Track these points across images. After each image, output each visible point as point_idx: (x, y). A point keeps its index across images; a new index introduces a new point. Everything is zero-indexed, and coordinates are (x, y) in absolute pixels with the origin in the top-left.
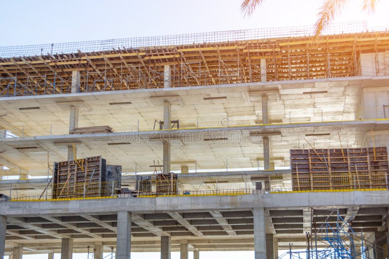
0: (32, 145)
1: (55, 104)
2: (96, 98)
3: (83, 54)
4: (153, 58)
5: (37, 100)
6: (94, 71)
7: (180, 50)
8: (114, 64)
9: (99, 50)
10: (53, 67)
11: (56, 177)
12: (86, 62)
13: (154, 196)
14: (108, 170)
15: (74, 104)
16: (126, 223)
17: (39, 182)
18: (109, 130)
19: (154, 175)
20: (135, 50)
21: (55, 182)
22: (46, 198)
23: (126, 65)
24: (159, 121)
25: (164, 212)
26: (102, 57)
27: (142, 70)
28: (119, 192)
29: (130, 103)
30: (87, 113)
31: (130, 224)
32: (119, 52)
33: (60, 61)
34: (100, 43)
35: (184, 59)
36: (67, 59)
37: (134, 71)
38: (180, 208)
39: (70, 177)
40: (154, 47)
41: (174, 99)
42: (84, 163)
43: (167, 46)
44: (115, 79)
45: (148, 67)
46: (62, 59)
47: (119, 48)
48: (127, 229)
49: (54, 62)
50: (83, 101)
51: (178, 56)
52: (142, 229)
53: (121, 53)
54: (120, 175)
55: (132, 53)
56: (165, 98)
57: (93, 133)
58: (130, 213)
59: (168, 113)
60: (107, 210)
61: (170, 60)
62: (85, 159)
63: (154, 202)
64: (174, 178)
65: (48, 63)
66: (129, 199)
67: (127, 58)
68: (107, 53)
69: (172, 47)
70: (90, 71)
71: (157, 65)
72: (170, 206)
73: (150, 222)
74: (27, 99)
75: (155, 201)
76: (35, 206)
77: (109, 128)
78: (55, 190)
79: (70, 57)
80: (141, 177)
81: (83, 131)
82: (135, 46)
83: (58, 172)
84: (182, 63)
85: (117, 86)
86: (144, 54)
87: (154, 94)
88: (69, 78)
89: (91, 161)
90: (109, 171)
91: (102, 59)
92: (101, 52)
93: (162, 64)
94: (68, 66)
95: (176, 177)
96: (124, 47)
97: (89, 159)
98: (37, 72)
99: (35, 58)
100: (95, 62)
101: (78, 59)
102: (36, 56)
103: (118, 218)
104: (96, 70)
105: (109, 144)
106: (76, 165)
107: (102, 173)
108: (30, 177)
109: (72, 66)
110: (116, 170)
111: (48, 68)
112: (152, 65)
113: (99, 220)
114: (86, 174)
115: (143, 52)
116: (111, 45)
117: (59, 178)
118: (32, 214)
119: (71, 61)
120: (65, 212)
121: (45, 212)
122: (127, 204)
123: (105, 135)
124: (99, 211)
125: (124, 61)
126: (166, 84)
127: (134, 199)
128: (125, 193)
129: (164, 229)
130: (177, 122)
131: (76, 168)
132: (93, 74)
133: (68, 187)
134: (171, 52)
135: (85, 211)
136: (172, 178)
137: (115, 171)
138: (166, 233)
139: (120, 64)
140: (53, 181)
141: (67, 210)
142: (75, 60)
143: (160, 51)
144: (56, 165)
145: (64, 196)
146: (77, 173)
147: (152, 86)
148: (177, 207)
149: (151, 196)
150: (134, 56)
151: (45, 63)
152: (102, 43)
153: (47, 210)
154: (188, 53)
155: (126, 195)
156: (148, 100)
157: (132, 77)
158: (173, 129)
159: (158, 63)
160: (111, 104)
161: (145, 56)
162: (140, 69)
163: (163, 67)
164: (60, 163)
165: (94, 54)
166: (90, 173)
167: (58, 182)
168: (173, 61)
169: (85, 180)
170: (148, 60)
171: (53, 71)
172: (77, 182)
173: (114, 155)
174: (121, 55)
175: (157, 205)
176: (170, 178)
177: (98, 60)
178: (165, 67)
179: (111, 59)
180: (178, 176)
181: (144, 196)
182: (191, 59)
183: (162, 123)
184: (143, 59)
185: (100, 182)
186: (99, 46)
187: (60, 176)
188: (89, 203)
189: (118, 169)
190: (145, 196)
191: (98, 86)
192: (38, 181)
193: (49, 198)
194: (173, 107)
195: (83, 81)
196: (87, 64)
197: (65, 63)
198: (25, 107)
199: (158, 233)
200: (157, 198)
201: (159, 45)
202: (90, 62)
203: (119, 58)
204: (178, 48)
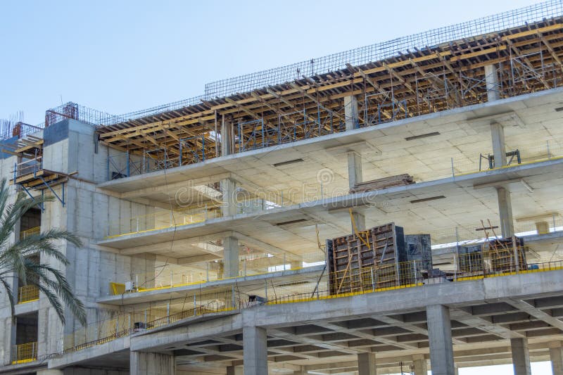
0: (297, 216)
1: (324, 150)
2: (383, 133)
3: (355, 68)
4: (464, 57)
5: (296, 149)
6: (376, 91)
7: (505, 38)
8: (405, 77)
9: (379, 59)
10: (314, 95)
11: (331, 262)
12: (360, 80)
13: (481, 277)
14: (409, 243)
15: (351, 146)
16: (441, 323)
17: (312, 272)
18: (408, 180)
19: (486, 242)
20: (434, 50)
21: (332, 269)
22: (318, 295)
23: (424, 74)
24: (487, 156)
25: (499, 301)
26: (384, 69)
27: (448, 79)
28: (426, 276)
29: (437, 133)
30: (375, 158)
31: (448, 324)
32: (409, 56)
33: (323, 85)
34: (379, 48)
35: (515, 50)
36: (332, 81)
37: (436, 82)
38: (523, 293)
39: (353, 259)
40: (463, 39)
41: (507, 117)
42: (370, 237)
43: (484, 35)
44: (411, 99)
45: (458, 73)
46: (326, 80)
47: (407, 50)
48: (444, 333)
49: (315, 87)
50: (363, 141)
51: (503, 48)
52: (475, 330)
53: (412, 58)
54: (430, 249)
55: (429, 54)
56: (490, 118)
57: (384, 188)
58: (446, 308)
59: (499, 141)
60: (410, 306)
61: (493, 56)
62: (370, 231)
63: (481, 286)
64: (517, 244)
65: (306, 90)
66: (441, 286)
67: (424, 63)
68: (391, 61)
69: (492, 36)
70: (371, 93)
71: (473, 67)
72: (508, 290)
73: (484, 318)
74: (281, 149)
75: (483, 284)
76: (303, 309)
77: (408, 177)
78: (332, 282)
79: (337, 76)
80: (466, 248)
81: (369, 186)
82: (433, 42)
83: (334, 254)
84: (512, 58)
85: (416, 110)
86: (448, 53)
87: (472, 115)
88: (340, 109)
89: (379, 231)
90: (411, 245)
91: (386, 72)
92: (382, 62)
93: (480, 65)
94: (336, 91)
95: (521, 242)
96: (415, 48)
97: (376, 229)
98: (292, 106)
99: (286, 86)
100: (375, 78)
101: (349, 77)
102: (287, 83)
103: (429, 316)
104: (380, 90)
105: (412, 202)
106: (359, 241)
107: (399, 249)
108: (305, 265)
109: (343, 90)
110: (422, 241)
111: (306, 98)
112: (464, 69)
113: (402, 323)
114: (374, 253)
115: (446, 50)
116: (396, 48)
117: (337, 263)
118: (299, 322)
119: (339, 82)
120: (347, 314)
121: (319, 317)
122: (440, 293)
123: (403, 188)
124: (398, 308)
125: (419, 69)
126: (491, 95)
127: (449, 285)
128: (434, 277)
129: (512, 327)
130: (517, 153)
131: (359, 246)
132: (375, 96)
133: (351, 276)
134: (492, 44)
135: (377, 311)
136: (514, 245)
137: (420, 244)
138: (517, 334)
139: (413, 75)
140: (327, 268)
141: (349, 311)
142: (345, 80)
143: (473, 44)
144: (330, 243)
145: (346, 290)
146: (362, 253)
147: (471, 101)
148: (519, 290)
149: (476, 278)
150: (434, 59)
151: (302, 91)
152: (382, 47)
153: (320, 313)
154: (520, 40)
155: (437, 280)
156: (465, 125)
157: (437, 92)
158: (511, 165)
159: (473, 63)
160: (408, 139)
161: (451, 56)
162: (445, 78)
163: (483, 69)
164: (335, 240)
165: (371, 66)
166: (380, 251)
167: (335, 269)
168: (497, 57)
169: (375, 262)
170: (457, 62)
171: (316, 102)
172: (363, 267)
173: (424, 217)
174: (413, 61)
175: (486, 292)
176: (510, 245)
177: (379, 74)
178: (487, 68)
179: (399, 69)
180: (525, 240)
181: (464, 279)
182: (527, 49)
183: (491, 158)
184: (448, 62)
185: (397, 264)
186: (378, 52)
187: (337, 260)
188: (381, 297)
189: (424, 240)
190: (466, 279)
191: (385, 113)
192: (312, 270)
193: (325, 295)
194: (508, 131)
195: (362, 109)
196: (363, 82)
197: (331, 87)
198: (281, 161)
199: (504, 334)
200: (485, 280)
201: (470, 36)
202: (367, 80)
203: (410, 66)
204: (501, 35)
